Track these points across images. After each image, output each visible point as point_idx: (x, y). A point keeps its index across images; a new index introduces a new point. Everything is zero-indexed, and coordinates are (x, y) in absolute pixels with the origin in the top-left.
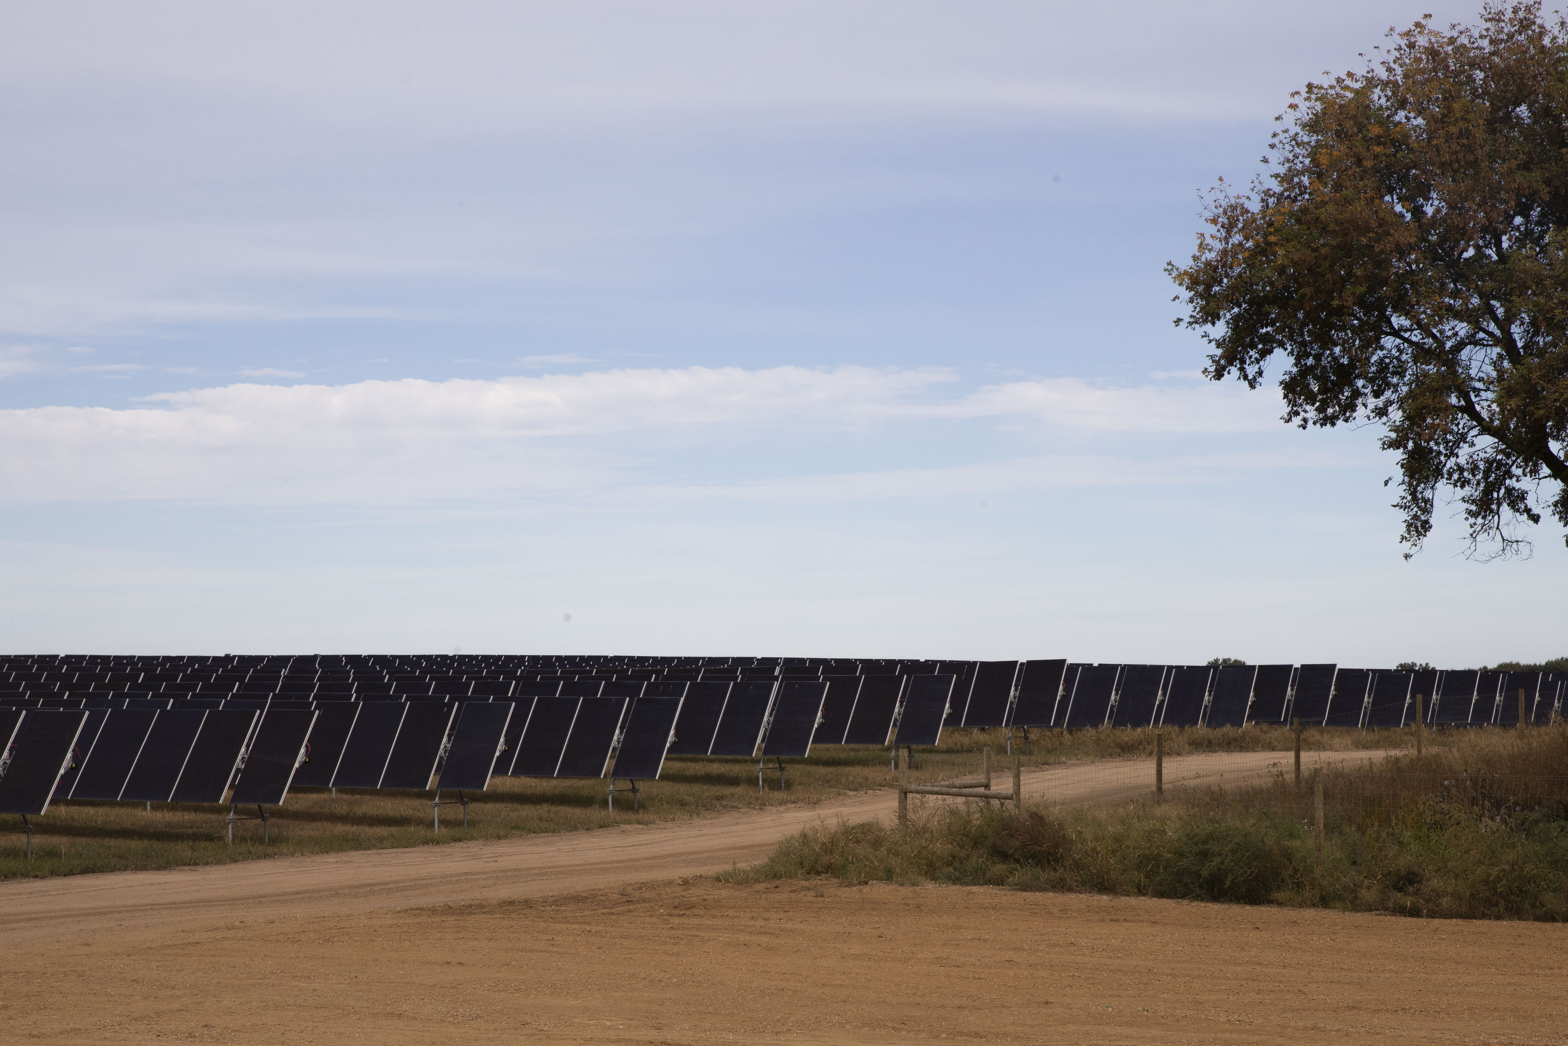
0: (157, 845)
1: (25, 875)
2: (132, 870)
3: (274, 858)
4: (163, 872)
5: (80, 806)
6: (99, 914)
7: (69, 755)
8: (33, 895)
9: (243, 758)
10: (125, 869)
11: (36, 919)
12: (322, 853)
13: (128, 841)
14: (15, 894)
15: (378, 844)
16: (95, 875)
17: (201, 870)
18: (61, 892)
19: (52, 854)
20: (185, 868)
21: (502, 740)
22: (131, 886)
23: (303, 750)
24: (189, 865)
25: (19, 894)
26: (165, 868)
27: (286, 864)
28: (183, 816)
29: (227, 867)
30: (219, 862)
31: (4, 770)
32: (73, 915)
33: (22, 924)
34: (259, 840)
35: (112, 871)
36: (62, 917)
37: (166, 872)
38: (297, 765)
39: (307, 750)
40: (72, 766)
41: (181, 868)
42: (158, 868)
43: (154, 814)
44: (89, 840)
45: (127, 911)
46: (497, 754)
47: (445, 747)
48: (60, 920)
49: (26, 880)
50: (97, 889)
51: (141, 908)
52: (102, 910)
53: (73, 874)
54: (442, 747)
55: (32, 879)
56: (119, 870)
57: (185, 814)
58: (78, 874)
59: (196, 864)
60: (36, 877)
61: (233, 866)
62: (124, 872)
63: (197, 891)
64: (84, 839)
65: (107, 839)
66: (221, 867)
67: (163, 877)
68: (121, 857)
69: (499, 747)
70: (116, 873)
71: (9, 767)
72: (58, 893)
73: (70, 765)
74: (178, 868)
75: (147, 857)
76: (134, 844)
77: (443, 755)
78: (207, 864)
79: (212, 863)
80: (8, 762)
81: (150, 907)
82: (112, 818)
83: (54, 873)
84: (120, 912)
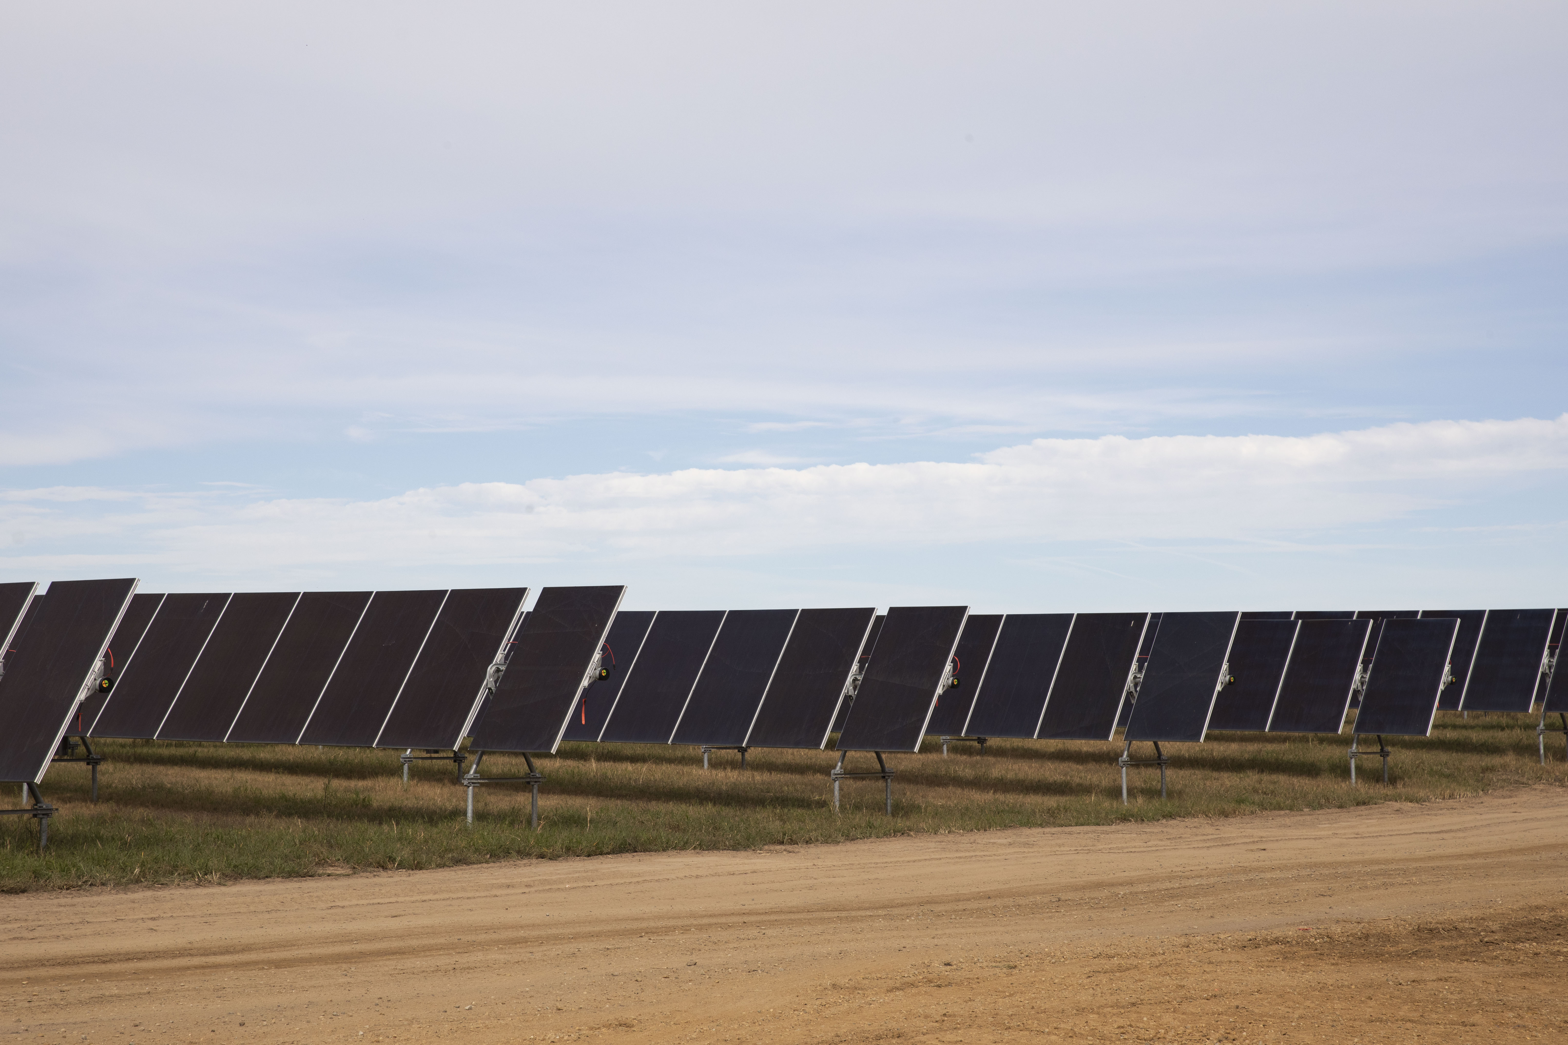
0: (727, 811)
1: (524, 853)
2: (695, 848)
3: (909, 835)
4: (743, 854)
5: (614, 761)
6: (649, 932)
7: (597, 656)
8: (532, 889)
9: (855, 680)
10: (683, 847)
11: (524, 941)
12: (979, 830)
13: (683, 806)
14: (501, 886)
15: (1051, 818)
16: (638, 856)
17: (802, 850)
18: (581, 884)
19: (574, 821)
20: (778, 847)
21: (1225, 666)
22: (697, 877)
23: (948, 667)
24: (782, 843)
25: (508, 886)
26: (746, 847)
27: (932, 845)
28: (753, 777)
29: (839, 848)
30: (828, 839)
31: (496, 682)
32: (598, 935)
33: (494, 955)
34: (879, 807)
35: (664, 850)
36: (575, 937)
37: (750, 853)
38: (939, 690)
39: (955, 668)
40: (600, 674)
41: (772, 847)
42: (736, 847)
43: (714, 772)
44: (626, 803)
45: (700, 928)
46: (1219, 688)
47: (1135, 677)
48: (571, 947)
49: (525, 861)
50: (640, 879)
51: (723, 920)
52: (652, 924)
53: (601, 854)
54: (1130, 677)
55: (534, 861)
56: (675, 848)
57: (756, 773)
58: (608, 853)
59: (792, 842)
60: (542, 856)
61: (850, 846)
62: (683, 852)
63: (811, 888)
64: (619, 802)
65: (654, 803)
66: (832, 848)
67: (746, 861)
68: (676, 828)
69: (1221, 678)
70: (670, 852)
71: (503, 676)
72: (575, 885)
73: (598, 672)
74: (766, 847)
75: (716, 828)
76: (694, 811)
77: (1132, 689)
78: (808, 842)
79: (817, 840)
80: (503, 668)
81: (740, 919)
82: (658, 776)
83: (571, 851)
84: (685, 929)
